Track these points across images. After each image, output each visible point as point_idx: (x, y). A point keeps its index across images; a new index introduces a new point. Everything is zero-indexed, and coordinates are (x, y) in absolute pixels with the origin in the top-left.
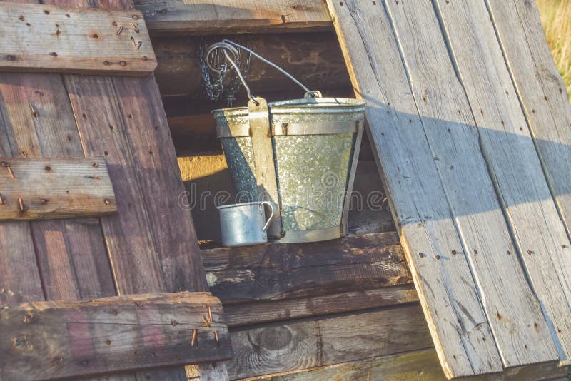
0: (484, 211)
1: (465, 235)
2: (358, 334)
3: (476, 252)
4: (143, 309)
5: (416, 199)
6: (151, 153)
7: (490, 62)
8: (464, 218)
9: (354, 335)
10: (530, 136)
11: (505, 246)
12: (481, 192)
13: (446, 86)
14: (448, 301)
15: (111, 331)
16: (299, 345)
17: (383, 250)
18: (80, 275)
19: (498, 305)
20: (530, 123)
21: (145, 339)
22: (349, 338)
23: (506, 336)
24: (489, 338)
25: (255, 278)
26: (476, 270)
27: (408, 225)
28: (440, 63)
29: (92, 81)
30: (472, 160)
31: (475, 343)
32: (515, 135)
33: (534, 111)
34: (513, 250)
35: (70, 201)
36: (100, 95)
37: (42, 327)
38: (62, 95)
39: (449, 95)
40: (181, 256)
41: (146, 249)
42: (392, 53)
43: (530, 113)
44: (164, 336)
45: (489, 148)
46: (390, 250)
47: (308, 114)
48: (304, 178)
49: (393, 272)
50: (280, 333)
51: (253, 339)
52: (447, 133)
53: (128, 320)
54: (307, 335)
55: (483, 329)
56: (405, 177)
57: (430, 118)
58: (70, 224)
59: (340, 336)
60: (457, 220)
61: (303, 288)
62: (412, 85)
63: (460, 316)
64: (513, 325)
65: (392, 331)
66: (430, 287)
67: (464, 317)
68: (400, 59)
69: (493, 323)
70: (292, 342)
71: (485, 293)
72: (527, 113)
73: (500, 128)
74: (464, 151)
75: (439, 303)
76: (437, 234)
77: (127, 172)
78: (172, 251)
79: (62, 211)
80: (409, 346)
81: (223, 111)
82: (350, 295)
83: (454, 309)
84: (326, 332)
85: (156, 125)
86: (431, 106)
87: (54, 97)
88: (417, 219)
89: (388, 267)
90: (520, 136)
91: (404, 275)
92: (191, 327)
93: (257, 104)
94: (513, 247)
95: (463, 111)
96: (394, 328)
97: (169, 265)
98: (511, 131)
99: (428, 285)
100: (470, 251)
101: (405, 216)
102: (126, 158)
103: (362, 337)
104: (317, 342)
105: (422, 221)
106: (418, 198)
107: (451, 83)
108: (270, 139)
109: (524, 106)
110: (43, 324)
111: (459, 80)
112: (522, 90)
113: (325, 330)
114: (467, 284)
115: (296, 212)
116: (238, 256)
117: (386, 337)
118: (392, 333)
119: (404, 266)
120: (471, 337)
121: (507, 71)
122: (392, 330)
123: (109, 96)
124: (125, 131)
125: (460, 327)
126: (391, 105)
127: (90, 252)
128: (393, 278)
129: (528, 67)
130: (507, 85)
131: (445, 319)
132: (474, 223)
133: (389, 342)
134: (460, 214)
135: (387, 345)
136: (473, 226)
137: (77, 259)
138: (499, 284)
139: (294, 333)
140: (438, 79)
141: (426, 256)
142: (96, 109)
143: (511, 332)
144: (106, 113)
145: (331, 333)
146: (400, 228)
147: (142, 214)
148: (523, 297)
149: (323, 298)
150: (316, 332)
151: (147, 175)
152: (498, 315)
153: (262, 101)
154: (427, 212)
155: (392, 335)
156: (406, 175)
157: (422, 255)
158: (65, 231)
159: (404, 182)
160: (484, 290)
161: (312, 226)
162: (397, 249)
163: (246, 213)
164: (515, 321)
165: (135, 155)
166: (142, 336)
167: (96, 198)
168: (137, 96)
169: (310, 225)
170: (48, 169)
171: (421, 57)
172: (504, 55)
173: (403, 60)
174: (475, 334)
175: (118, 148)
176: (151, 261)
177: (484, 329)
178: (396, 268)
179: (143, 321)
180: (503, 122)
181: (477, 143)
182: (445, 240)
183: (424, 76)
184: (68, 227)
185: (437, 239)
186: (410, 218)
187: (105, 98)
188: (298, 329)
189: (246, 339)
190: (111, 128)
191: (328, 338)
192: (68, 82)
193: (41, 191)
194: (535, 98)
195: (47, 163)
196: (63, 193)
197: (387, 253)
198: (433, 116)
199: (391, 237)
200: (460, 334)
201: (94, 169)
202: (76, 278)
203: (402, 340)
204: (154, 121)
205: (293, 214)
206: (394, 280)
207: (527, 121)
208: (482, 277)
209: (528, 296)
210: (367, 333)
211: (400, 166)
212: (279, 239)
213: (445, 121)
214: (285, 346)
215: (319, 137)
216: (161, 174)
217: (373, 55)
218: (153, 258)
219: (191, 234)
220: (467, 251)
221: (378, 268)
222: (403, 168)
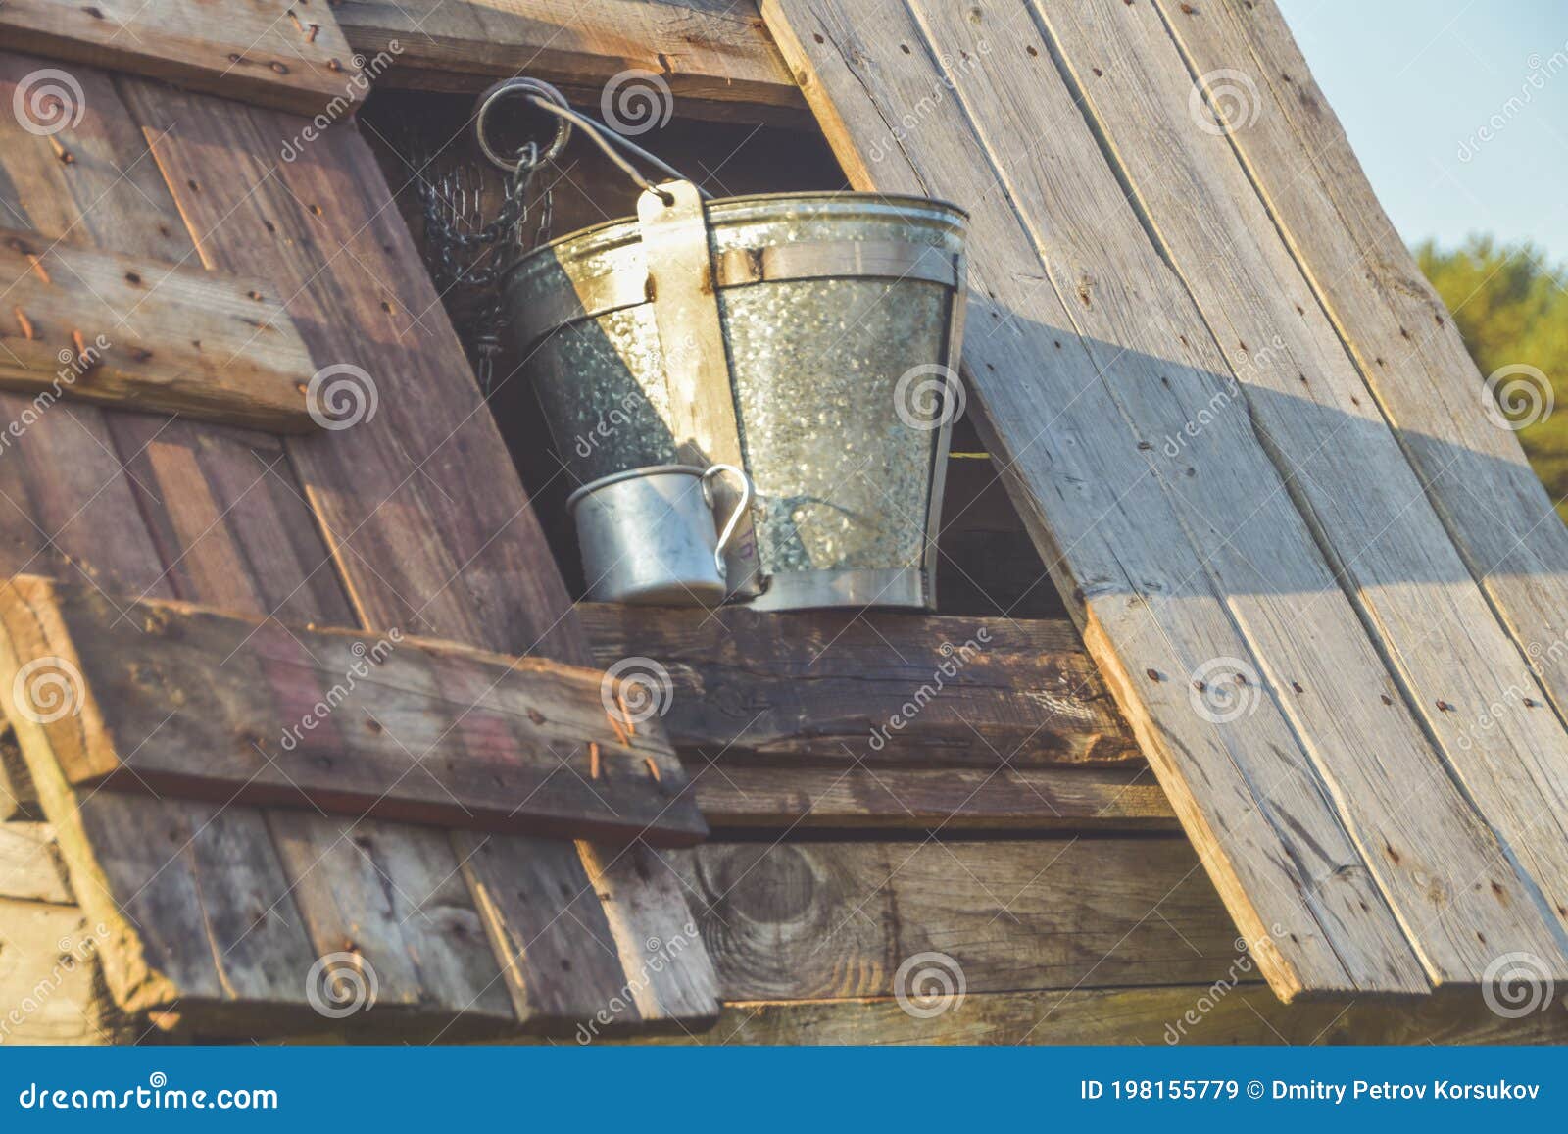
0: (1298, 588)
1: (1260, 643)
2: (991, 906)
3: (1299, 689)
4: (449, 665)
5: (1110, 535)
6: (385, 307)
7: (1240, 232)
8: (1249, 600)
9: (983, 907)
10: (1381, 420)
11: (1373, 683)
12: (1281, 542)
13: (1135, 273)
14: (1248, 797)
15: (376, 701)
16: (835, 916)
17: (1041, 661)
18: (260, 561)
19: (1384, 825)
20: (1373, 388)
21: (468, 738)
22: (968, 914)
23: (1422, 904)
24: (1373, 902)
25: (704, 686)
26: (1307, 731)
27: (1101, 597)
28: (1108, 214)
29: (199, 108)
30: (1242, 462)
31: (1343, 913)
32: (1342, 413)
33: (1380, 362)
34: (1397, 694)
35: (209, 367)
36: (225, 144)
37: (196, 654)
38: (126, 129)
39: (1148, 295)
40: (513, 573)
41: (418, 536)
42: (974, 172)
43: (1369, 363)
44: (514, 742)
45: (1280, 439)
46: (1061, 663)
47: (821, 216)
48: (818, 409)
49: (1078, 721)
50: (781, 869)
51: (708, 876)
52: (1162, 386)
53: (415, 684)
54: (856, 886)
55: (1354, 880)
56: (1070, 480)
57: (1110, 346)
58: (211, 436)
59: (946, 904)
60: (1232, 603)
61: (841, 734)
62: (1044, 258)
63: (1287, 839)
64: (1435, 881)
65: (1085, 913)
66: (1191, 758)
67: (1300, 844)
68: (999, 191)
69: (1380, 869)
70: (814, 902)
71: (1344, 791)
72: (1363, 365)
73: (1299, 390)
74: (1215, 435)
75: (1225, 799)
76: (1183, 628)
77: (331, 341)
78: (490, 559)
79: (187, 388)
80: (1133, 968)
81: (550, 250)
82: (966, 778)
83: (1269, 820)
84: (908, 884)
85: (386, 244)
86: (1105, 316)
87: (106, 126)
88: (1124, 585)
89: (1061, 706)
90: (1358, 420)
91: (1111, 733)
92: (583, 736)
93: (669, 200)
94: (1394, 687)
95: (1190, 337)
96: (1090, 904)
97: (486, 588)
98: (1330, 403)
99: (1187, 752)
100: (1282, 684)
101: (1089, 575)
102: (321, 305)
103: (1005, 919)
104: (885, 914)
105: (1140, 590)
106: (1117, 534)
107: (1146, 267)
108: (712, 298)
109: (1352, 348)
110: (197, 647)
111: (1168, 263)
112: (1340, 308)
113: (905, 878)
114: (1290, 763)
115: (799, 515)
116: (648, 628)
117: (1070, 929)
118: (1083, 919)
119: (1105, 708)
120: (1328, 895)
121: (1288, 256)
122: (1085, 908)
123: (246, 150)
124: (306, 242)
125: (1293, 865)
126: (999, 298)
127: (272, 515)
128: (1081, 738)
129: (1340, 251)
130: (1297, 292)
131: (1249, 842)
132: (1278, 615)
133: (1079, 948)
134: (1239, 590)
135: (1073, 954)
136: (1276, 624)
137: (243, 522)
138: (1375, 774)
139: (821, 875)
140: (1112, 252)
141: (1165, 679)
142: (221, 176)
143: (1435, 898)
144: (248, 188)
145: (920, 891)
146: (1082, 603)
147: (391, 449)
148: (1445, 812)
149: (895, 774)
150: (881, 881)
151: (385, 357)
152: (1389, 850)
153: (685, 191)
154: (1146, 571)
155: (1087, 926)
156: (1074, 476)
157: (1154, 676)
158: (199, 451)
159: (1069, 489)
160: (1339, 784)
161: (849, 557)
162: (1080, 664)
163: (666, 495)
164: (1439, 871)
165: (346, 304)
166: (458, 731)
167: (273, 374)
168: (324, 165)
169: (842, 556)
170: (133, 279)
171: (1055, 194)
172: (1272, 218)
173: (1008, 197)
174: (1337, 892)
175: (298, 278)
176: (438, 569)
177: (1358, 879)
178: (1085, 713)
179: (454, 695)
180: (1303, 379)
181: (1246, 419)
182: (1211, 648)
183: (1074, 243)
184: (206, 443)
185: (1186, 643)
186: (1105, 579)
187: (241, 155)
188: (832, 862)
189: (690, 873)
190: (271, 228)
191: (915, 907)
192: (134, 98)
193: (129, 325)
194: (1378, 331)
195: (130, 266)
196: (183, 342)
197: (1053, 672)
198: (1114, 341)
199: (1056, 632)
200: (1296, 883)
201: (251, 303)
202: (250, 568)
203: (1117, 946)
204: (379, 232)
205: (790, 521)
206: (1083, 746)
207: (1367, 384)
208: (1327, 751)
209: (1458, 813)
210: (1017, 909)
211: (1052, 451)
212: (751, 598)
213: (1150, 359)
214: (796, 912)
215: (855, 287)
216: (422, 362)
217: (925, 169)
218: (441, 562)
219: (529, 525)
220: (1274, 683)
221: (1037, 708)
222: (1060, 455)
